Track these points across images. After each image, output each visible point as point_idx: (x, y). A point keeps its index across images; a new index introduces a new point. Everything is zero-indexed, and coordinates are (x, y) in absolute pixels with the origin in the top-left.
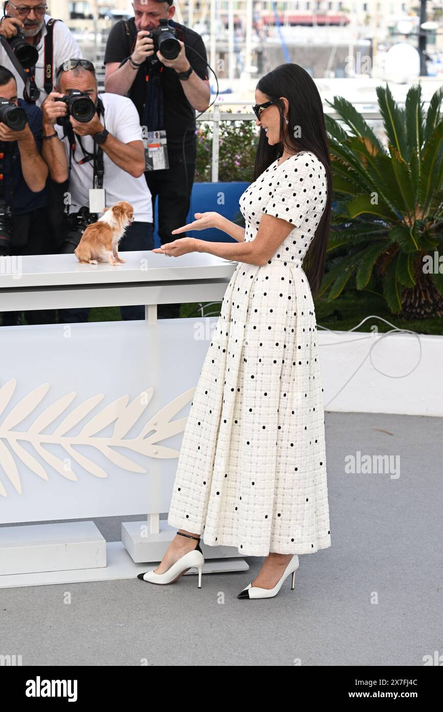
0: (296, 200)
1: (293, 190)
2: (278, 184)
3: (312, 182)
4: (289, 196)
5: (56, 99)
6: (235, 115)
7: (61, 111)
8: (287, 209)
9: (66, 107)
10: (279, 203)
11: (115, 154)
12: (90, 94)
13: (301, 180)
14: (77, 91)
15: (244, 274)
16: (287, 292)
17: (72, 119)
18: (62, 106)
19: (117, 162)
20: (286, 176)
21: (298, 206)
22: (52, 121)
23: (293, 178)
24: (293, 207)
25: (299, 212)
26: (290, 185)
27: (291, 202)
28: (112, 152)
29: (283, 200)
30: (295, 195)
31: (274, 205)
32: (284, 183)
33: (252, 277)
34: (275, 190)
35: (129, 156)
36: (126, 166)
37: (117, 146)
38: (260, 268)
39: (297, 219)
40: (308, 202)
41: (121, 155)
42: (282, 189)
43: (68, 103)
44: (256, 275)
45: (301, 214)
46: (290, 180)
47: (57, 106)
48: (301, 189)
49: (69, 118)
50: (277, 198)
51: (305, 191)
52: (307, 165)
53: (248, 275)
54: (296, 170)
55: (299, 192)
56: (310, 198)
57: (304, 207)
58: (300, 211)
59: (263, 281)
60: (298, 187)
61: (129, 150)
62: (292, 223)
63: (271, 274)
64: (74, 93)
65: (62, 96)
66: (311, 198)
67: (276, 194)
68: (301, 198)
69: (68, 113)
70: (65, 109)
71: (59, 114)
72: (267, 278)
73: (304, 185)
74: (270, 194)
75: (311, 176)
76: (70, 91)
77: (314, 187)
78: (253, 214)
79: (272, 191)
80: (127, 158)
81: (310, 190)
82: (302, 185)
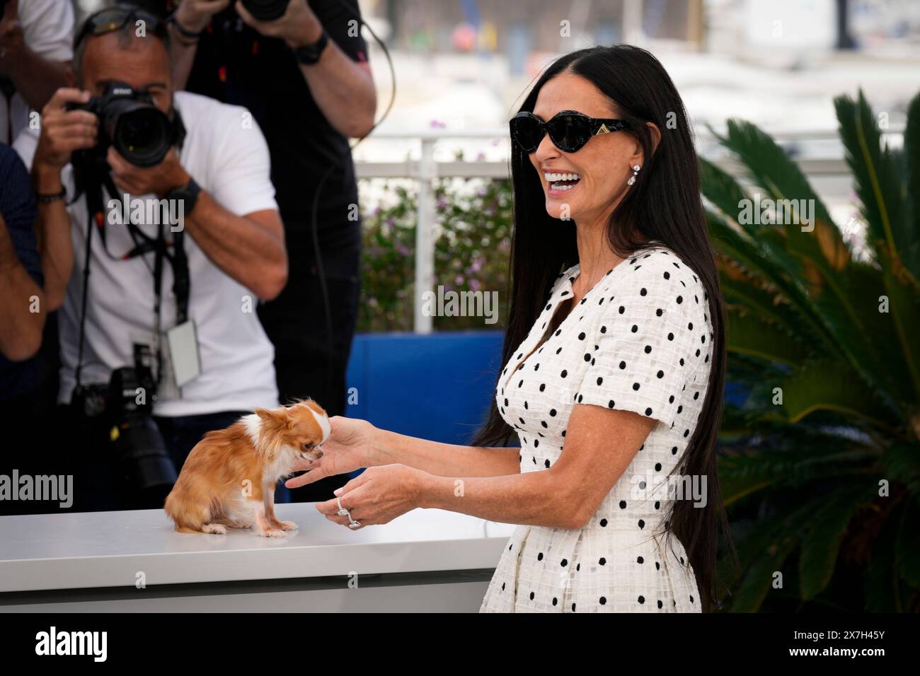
0: (653, 363)
1: (642, 339)
2: (604, 330)
3: (685, 313)
4: (634, 354)
5: (72, 105)
6: (472, 165)
7: (83, 134)
8: (636, 387)
9: (95, 125)
10: (611, 373)
11: (217, 242)
12: (156, 94)
13: (659, 313)
14: (124, 86)
15: (540, 557)
16: (654, 592)
17: (113, 158)
18: (87, 123)
19: (221, 261)
20: (622, 310)
21: (660, 375)
22: (62, 159)
23: (640, 311)
24: (648, 380)
25: (664, 388)
26: (635, 329)
27: (642, 368)
28: (209, 236)
29: (623, 365)
30: (648, 350)
31: (600, 381)
32: (619, 327)
33: (564, 563)
34: (597, 348)
35: (250, 244)
36: (242, 270)
37: (221, 220)
38: (580, 538)
39: (663, 407)
40: (682, 362)
41: (231, 243)
42: (615, 340)
43: (101, 117)
44: (575, 557)
45: (672, 393)
46: (632, 316)
47: (75, 122)
48: (661, 336)
49: (105, 154)
50: (605, 364)
51: (671, 337)
52: (667, 276)
53: (554, 559)
54: (644, 292)
55: (658, 343)
56: (684, 352)
57: (675, 375)
58: (668, 386)
59: (594, 569)
60: (653, 331)
61: (250, 230)
62: (653, 416)
63: (611, 551)
64: (117, 91)
65: (85, 97)
66: (688, 351)
67: (601, 355)
68: (665, 355)
69: (103, 139)
70: (94, 131)
71: (79, 141)
72: (602, 562)
73: (667, 323)
74: (587, 357)
75: (680, 300)
76: (107, 86)
77: (691, 327)
78: (553, 413)
79: (591, 351)
80: (245, 251)
81: (682, 333)
82: (663, 325)
